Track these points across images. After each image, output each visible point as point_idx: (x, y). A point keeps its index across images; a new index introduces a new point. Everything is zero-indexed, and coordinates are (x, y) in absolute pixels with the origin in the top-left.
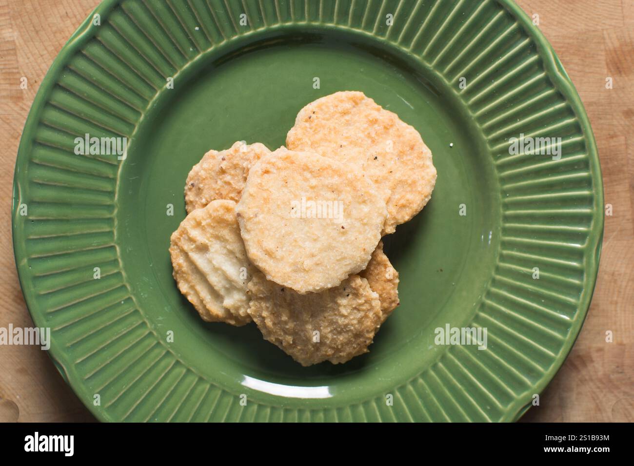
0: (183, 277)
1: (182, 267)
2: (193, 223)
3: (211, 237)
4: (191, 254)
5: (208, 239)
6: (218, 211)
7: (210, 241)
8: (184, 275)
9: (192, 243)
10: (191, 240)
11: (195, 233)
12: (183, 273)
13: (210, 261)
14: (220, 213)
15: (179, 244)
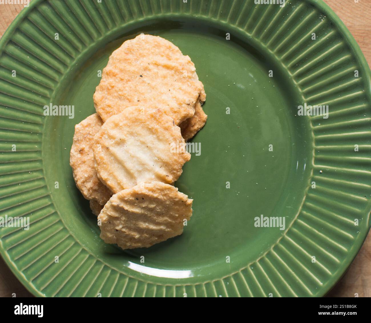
0: (103, 167)
1: (103, 159)
2: (112, 125)
3: (127, 134)
4: (111, 148)
5: (125, 135)
6: (133, 113)
7: (127, 137)
8: (105, 166)
9: (112, 140)
10: (111, 137)
11: (115, 132)
12: (104, 163)
13: (127, 152)
14: (135, 115)
15: (101, 142)
